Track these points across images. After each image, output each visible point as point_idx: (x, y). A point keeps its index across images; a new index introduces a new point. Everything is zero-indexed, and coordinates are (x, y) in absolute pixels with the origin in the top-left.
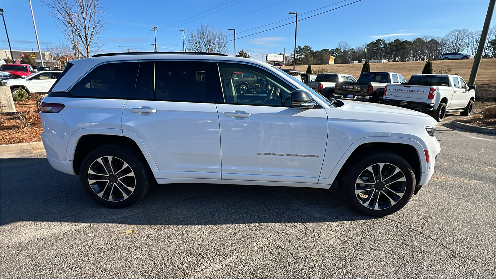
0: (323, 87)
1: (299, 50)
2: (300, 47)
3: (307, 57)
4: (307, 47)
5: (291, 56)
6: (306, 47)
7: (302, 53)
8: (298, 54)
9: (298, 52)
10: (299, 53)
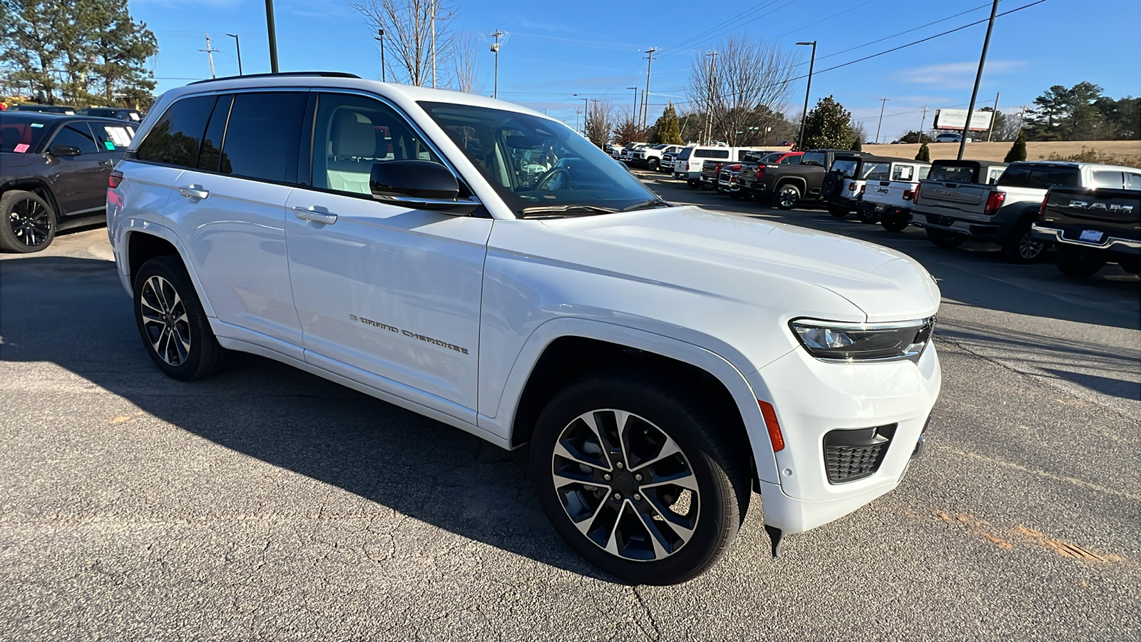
0: (1002, 201)
1: (1053, 97)
2: (1059, 87)
3: (1082, 117)
4: (1088, 87)
5: (1019, 115)
6: (1085, 89)
7: (1063, 105)
8: (1050, 109)
9: (1049, 102)
10: (1052, 107)
